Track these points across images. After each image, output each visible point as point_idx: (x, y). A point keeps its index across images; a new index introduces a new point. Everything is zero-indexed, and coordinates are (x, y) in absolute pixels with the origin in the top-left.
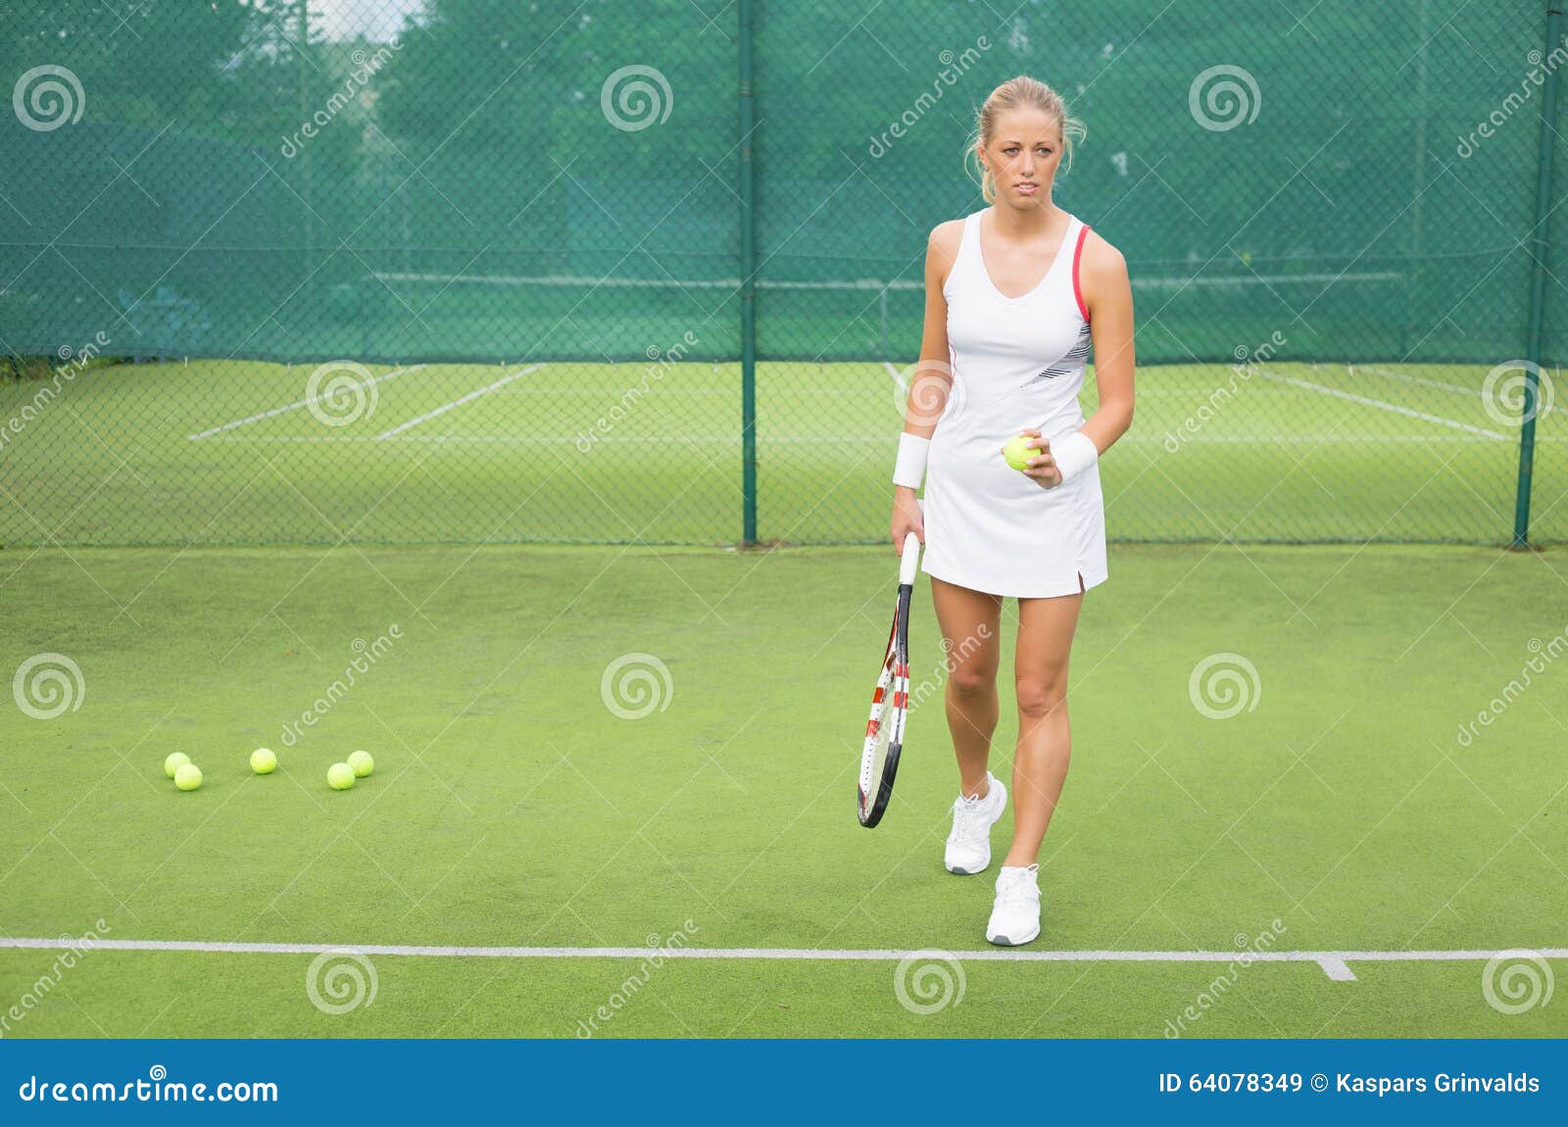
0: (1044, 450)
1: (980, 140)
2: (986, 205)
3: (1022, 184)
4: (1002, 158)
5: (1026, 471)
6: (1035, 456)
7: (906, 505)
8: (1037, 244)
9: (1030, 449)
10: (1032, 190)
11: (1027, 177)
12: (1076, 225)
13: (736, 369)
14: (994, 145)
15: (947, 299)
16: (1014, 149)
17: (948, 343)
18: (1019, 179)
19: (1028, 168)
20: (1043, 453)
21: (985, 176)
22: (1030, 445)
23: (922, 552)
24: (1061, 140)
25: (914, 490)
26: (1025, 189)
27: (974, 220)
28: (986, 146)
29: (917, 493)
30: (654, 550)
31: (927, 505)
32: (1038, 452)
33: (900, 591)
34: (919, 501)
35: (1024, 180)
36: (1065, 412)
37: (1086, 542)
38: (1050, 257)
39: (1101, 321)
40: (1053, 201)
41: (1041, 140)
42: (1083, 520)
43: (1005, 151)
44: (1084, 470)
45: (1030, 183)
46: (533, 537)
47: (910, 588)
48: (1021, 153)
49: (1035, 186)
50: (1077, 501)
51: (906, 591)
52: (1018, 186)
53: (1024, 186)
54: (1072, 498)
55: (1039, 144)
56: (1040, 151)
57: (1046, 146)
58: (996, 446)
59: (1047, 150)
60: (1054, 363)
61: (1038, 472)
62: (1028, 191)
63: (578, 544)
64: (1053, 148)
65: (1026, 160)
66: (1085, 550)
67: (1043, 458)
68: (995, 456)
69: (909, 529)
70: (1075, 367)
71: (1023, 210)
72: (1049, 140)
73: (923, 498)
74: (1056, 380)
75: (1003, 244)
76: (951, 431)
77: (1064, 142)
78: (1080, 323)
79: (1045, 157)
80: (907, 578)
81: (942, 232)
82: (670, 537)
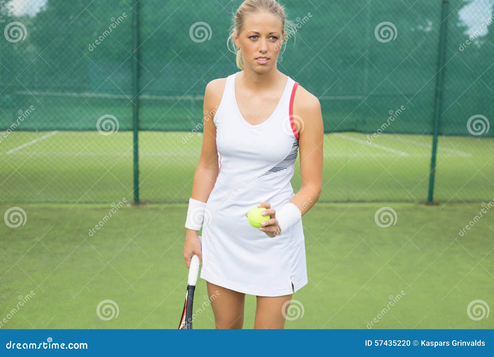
0: (272, 216)
1: (235, 31)
2: (239, 70)
3: (260, 58)
4: (248, 42)
5: (260, 228)
6: (267, 220)
7: (192, 239)
8: (268, 94)
9: (264, 216)
10: (266, 62)
11: (263, 53)
12: (290, 83)
13: (131, 134)
14: (243, 35)
15: (216, 125)
16: (256, 36)
17: (216, 151)
18: (258, 55)
19: (264, 48)
20: (271, 218)
21: (238, 54)
22: (265, 213)
23: (201, 266)
24: (283, 32)
25: (197, 231)
26: (263, 61)
27: (231, 79)
28: (238, 35)
29: (199, 233)
30: (98, 206)
31: (204, 239)
32: (268, 217)
33: (188, 289)
34: (199, 237)
35: (261, 55)
36: (283, 191)
37: (295, 265)
38: (276, 101)
39: (304, 139)
40: (277, 69)
41: (272, 31)
42: (294, 252)
43: (250, 37)
44: (294, 225)
45: (265, 58)
46: (50, 200)
47: (193, 288)
48: (259, 39)
49: (268, 59)
50: (290, 241)
51: (191, 289)
52: (257, 59)
53: (261, 59)
54: (288, 240)
55: (271, 33)
56: (271, 38)
57: (274, 35)
58: (243, 211)
59: (276, 38)
60: (278, 163)
61: (267, 229)
62: (264, 62)
63: (67, 202)
64: (279, 36)
65: (263, 43)
66: (295, 269)
67: (271, 221)
68: (243, 216)
69: (194, 253)
70: (290, 165)
71: (259, 74)
72: (276, 31)
73: (201, 236)
74: (279, 173)
75: (248, 93)
76: (218, 200)
77: (284, 34)
78: (293, 140)
79: (274, 42)
80: (192, 281)
81: (213, 85)
82: (105, 200)
